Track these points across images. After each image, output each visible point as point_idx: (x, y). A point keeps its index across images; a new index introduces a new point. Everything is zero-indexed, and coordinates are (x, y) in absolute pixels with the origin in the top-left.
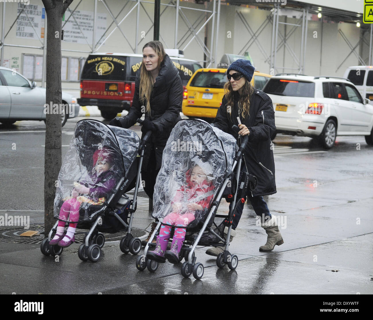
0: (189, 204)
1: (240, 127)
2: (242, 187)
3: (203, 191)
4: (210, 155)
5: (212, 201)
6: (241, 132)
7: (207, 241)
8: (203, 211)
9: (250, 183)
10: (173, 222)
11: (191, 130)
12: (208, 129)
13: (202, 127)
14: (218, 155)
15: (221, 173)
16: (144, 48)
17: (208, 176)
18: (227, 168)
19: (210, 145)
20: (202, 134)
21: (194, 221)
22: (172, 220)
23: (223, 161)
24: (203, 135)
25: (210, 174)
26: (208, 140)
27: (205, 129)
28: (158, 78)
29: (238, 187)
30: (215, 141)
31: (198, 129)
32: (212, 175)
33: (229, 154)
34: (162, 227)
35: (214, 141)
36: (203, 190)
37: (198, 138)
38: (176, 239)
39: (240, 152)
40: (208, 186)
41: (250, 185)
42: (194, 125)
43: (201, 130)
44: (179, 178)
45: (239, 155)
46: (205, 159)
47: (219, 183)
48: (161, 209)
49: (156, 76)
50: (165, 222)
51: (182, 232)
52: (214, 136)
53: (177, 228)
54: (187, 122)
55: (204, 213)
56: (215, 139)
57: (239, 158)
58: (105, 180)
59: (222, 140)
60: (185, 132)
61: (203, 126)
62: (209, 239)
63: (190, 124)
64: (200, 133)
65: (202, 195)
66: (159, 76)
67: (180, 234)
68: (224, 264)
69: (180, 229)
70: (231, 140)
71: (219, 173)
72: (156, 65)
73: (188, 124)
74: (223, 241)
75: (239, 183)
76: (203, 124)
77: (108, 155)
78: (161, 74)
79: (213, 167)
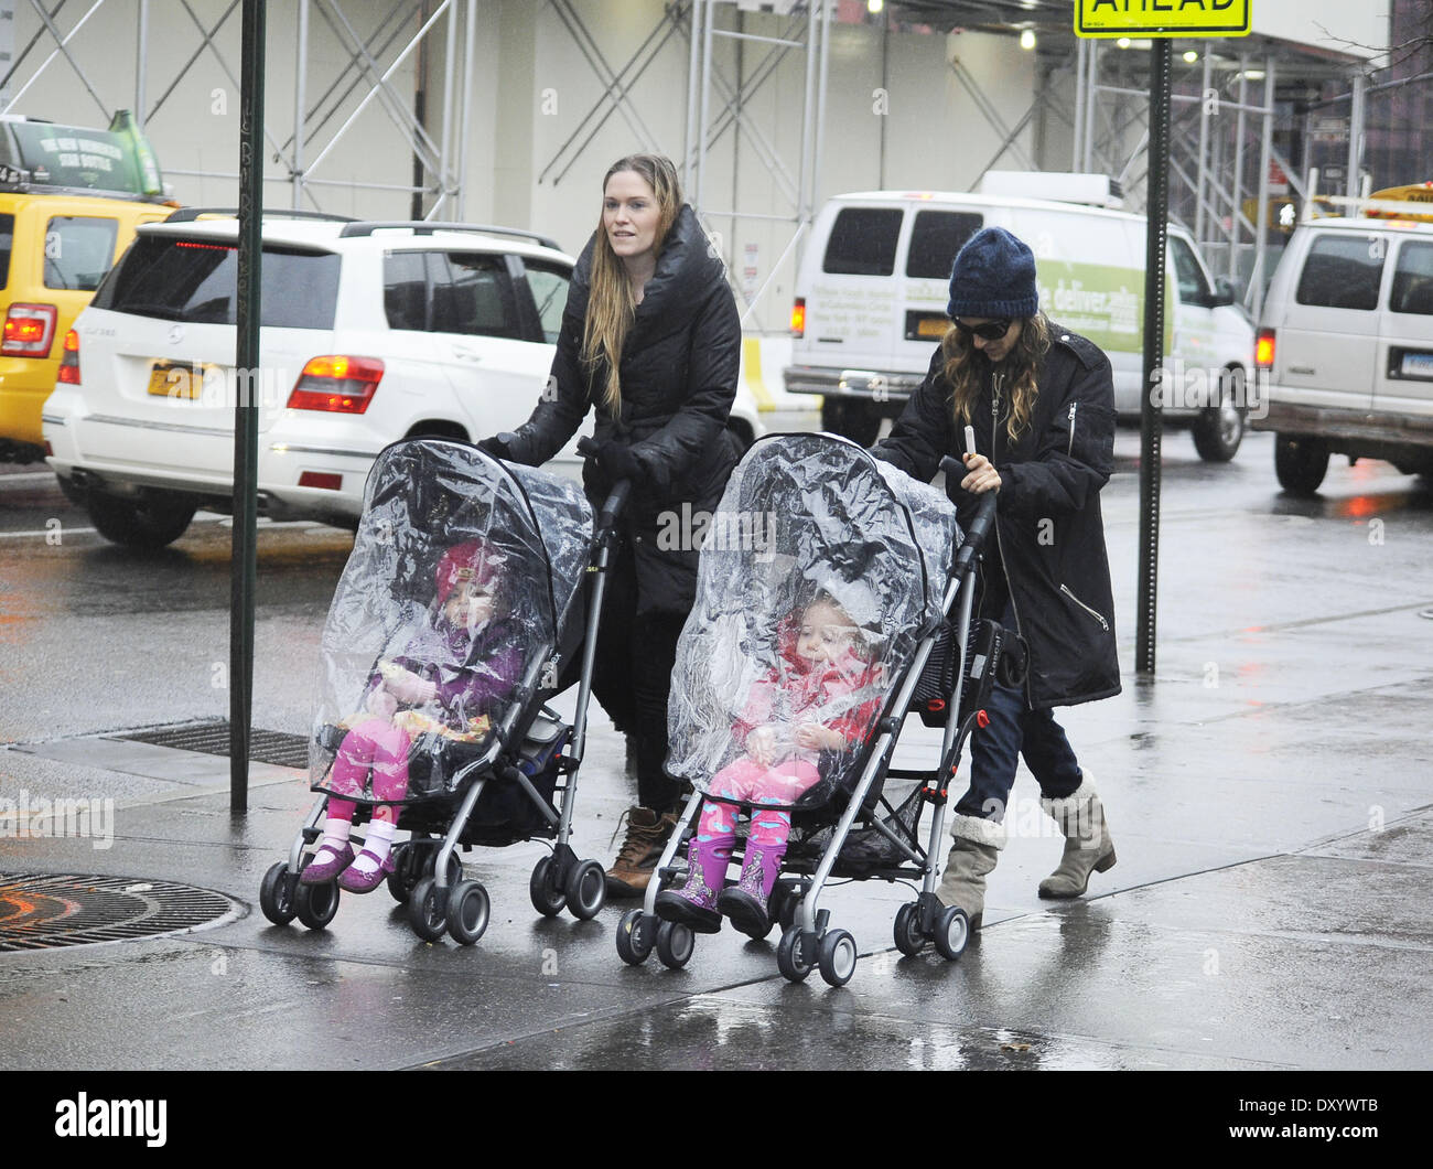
0: (802, 727)
1: (970, 464)
2: (977, 673)
3: (846, 681)
4: (867, 555)
5: (877, 718)
6: (973, 482)
7: (863, 858)
8: (848, 754)
9: (1006, 657)
10: (745, 790)
11: (800, 473)
12: (860, 467)
13: (841, 460)
14: (897, 556)
15: (906, 620)
16: (610, 173)
17: (864, 631)
18: (926, 604)
19: (867, 523)
20: (841, 484)
21: (817, 785)
22: (742, 785)
23: (914, 576)
24: (844, 487)
25: (871, 622)
26: (863, 506)
27: (850, 466)
28: (650, 284)
29: (965, 673)
30: (888, 508)
31: (826, 468)
32: (875, 627)
33: (932, 554)
34: (709, 808)
35: (882, 509)
36: (847, 676)
37: (828, 500)
38: (757, 847)
39: (969, 550)
40: (865, 662)
41: (1006, 664)
42: (809, 453)
43: (834, 470)
44: (762, 640)
45: (965, 558)
46: (851, 572)
47: (902, 656)
48: (700, 748)
49: (646, 278)
50: (719, 793)
51: (777, 825)
52: (882, 491)
53: (759, 812)
54: (784, 444)
55: (851, 759)
56: (886, 501)
57: (967, 570)
58: (494, 652)
59: (908, 507)
60: (781, 478)
61: (845, 458)
62: (868, 854)
63: (796, 452)
64: (833, 482)
65: (843, 698)
66: (655, 279)
67: (771, 832)
68: (920, 942)
69: (771, 814)
70: (939, 506)
71: (899, 620)
72: (648, 239)
73: (791, 452)
74: (915, 862)
75: (967, 660)
76: (843, 448)
77: (503, 563)
78: (665, 271)
79: (881, 597)
